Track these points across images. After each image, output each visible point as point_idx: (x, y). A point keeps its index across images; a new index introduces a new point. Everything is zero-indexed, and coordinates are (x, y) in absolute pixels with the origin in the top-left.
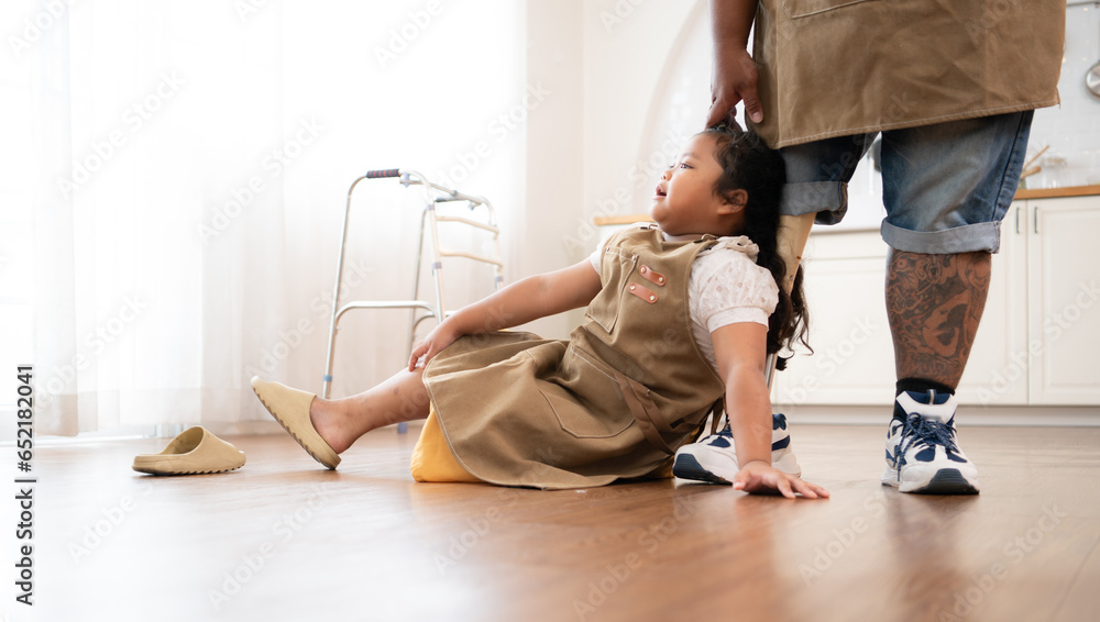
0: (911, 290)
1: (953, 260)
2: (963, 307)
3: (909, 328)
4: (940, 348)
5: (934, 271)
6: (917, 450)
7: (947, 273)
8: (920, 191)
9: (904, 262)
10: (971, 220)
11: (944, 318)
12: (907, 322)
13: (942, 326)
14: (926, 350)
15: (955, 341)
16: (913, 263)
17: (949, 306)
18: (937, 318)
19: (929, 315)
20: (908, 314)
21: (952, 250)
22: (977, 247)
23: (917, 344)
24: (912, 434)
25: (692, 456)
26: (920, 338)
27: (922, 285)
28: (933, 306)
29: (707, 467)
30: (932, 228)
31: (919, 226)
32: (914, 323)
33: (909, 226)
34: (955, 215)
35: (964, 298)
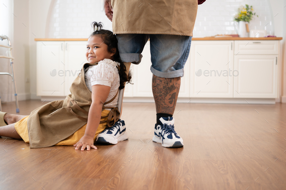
0: (161, 89)
1: (172, 81)
2: (175, 93)
3: (161, 99)
4: (170, 105)
5: (167, 84)
6: (167, 135)
7: (171, 84)
8: (163, 60)
9: (159, 81)
10: (176, 69)
11: (170, 96)
12: (160, 98)
13: (170, 99)
14: (166, 106)
15: (173, 103)
16: (161, 81)
17: (172, 93)
18: (168, 97)
19: (166, 96)
20: (160, 96)
21: (171, 77)
22: (178, 76)
23: (163, 104)
24: (164, 129)
25: (103, 138)
26: (164, 102)
27: (164, 87)
28: (167, 93)
29: (107, 141)
30: (166, 71)
31: (163, 70)
32: (162, 98)
33: (159, 70)
34: (173, 68)
35: (175, 91)
